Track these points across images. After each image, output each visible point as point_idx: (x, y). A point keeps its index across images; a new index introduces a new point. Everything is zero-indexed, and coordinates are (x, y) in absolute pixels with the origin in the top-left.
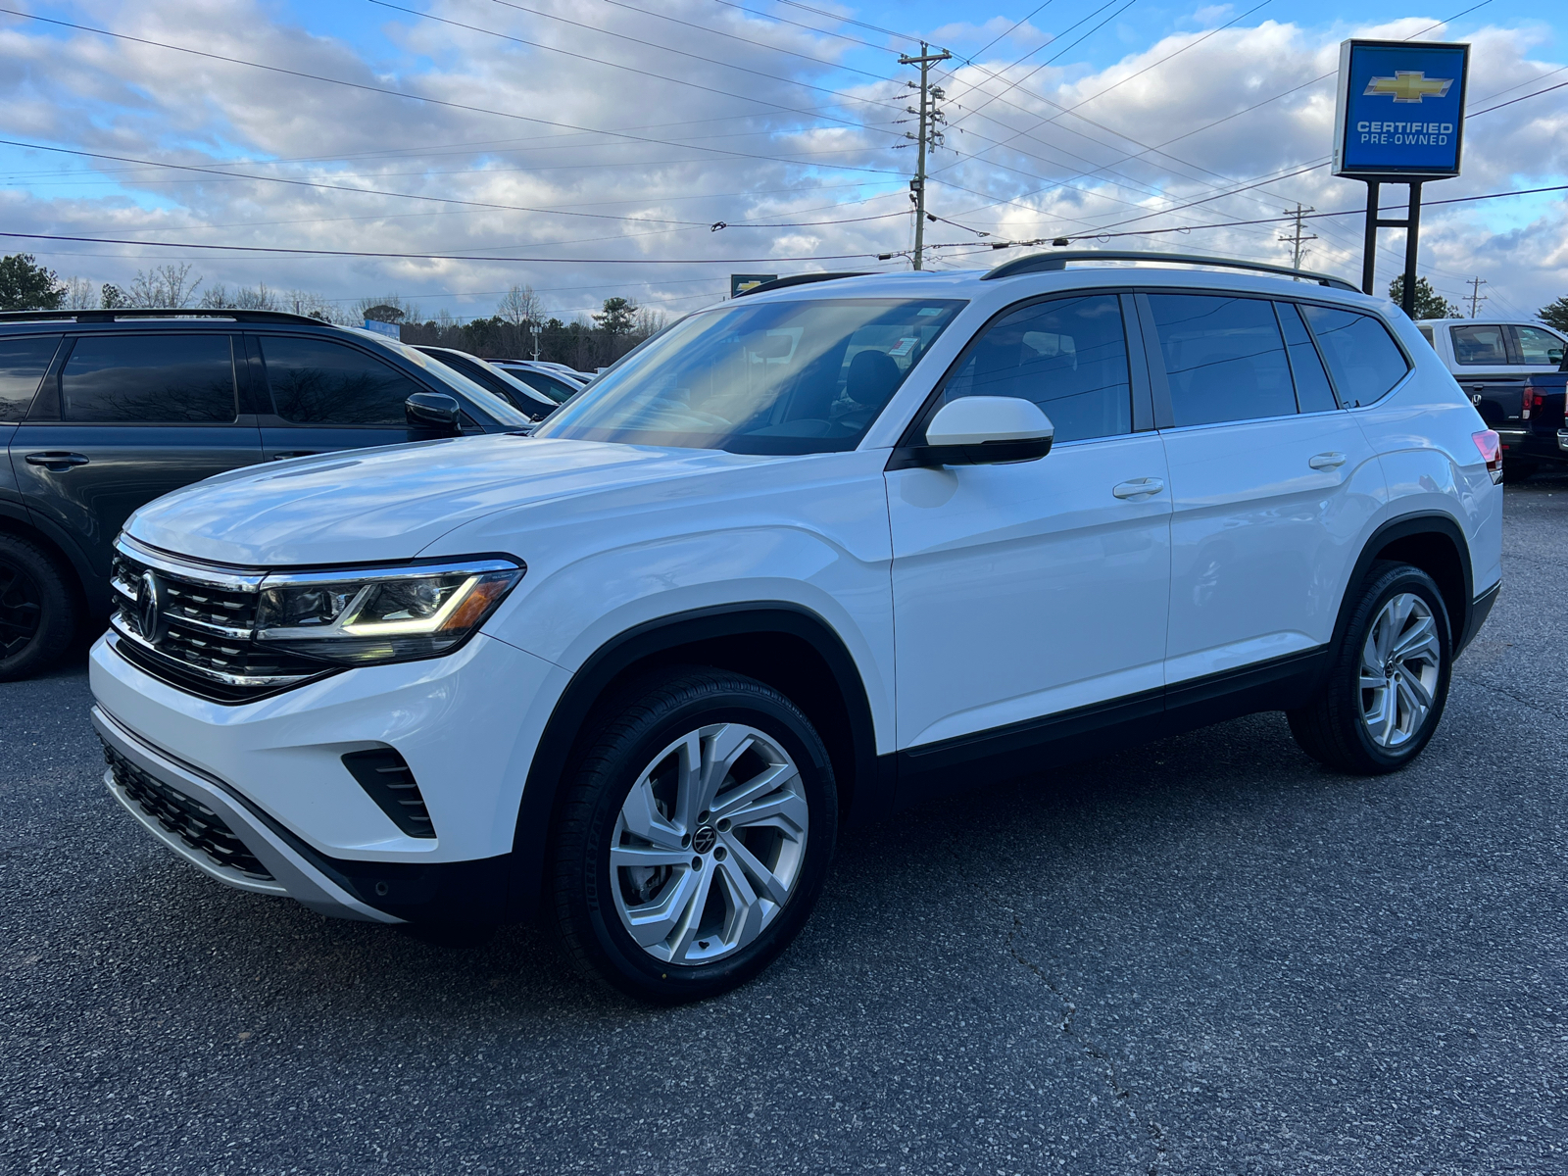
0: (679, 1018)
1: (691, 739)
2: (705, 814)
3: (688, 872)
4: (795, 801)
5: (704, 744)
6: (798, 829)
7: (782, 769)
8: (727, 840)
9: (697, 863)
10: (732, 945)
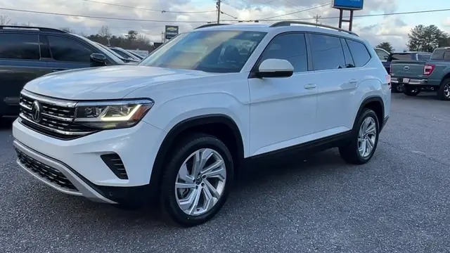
0: (192, 230)
1: (197, 152)
2: (199, 174)
3: (195, 190)
4: (223, 170)
5: (200, 153)
6: (224, 178)
7: (220, 161)
8: (205, 181)
9: (197, 187)
10: (206, 210)
